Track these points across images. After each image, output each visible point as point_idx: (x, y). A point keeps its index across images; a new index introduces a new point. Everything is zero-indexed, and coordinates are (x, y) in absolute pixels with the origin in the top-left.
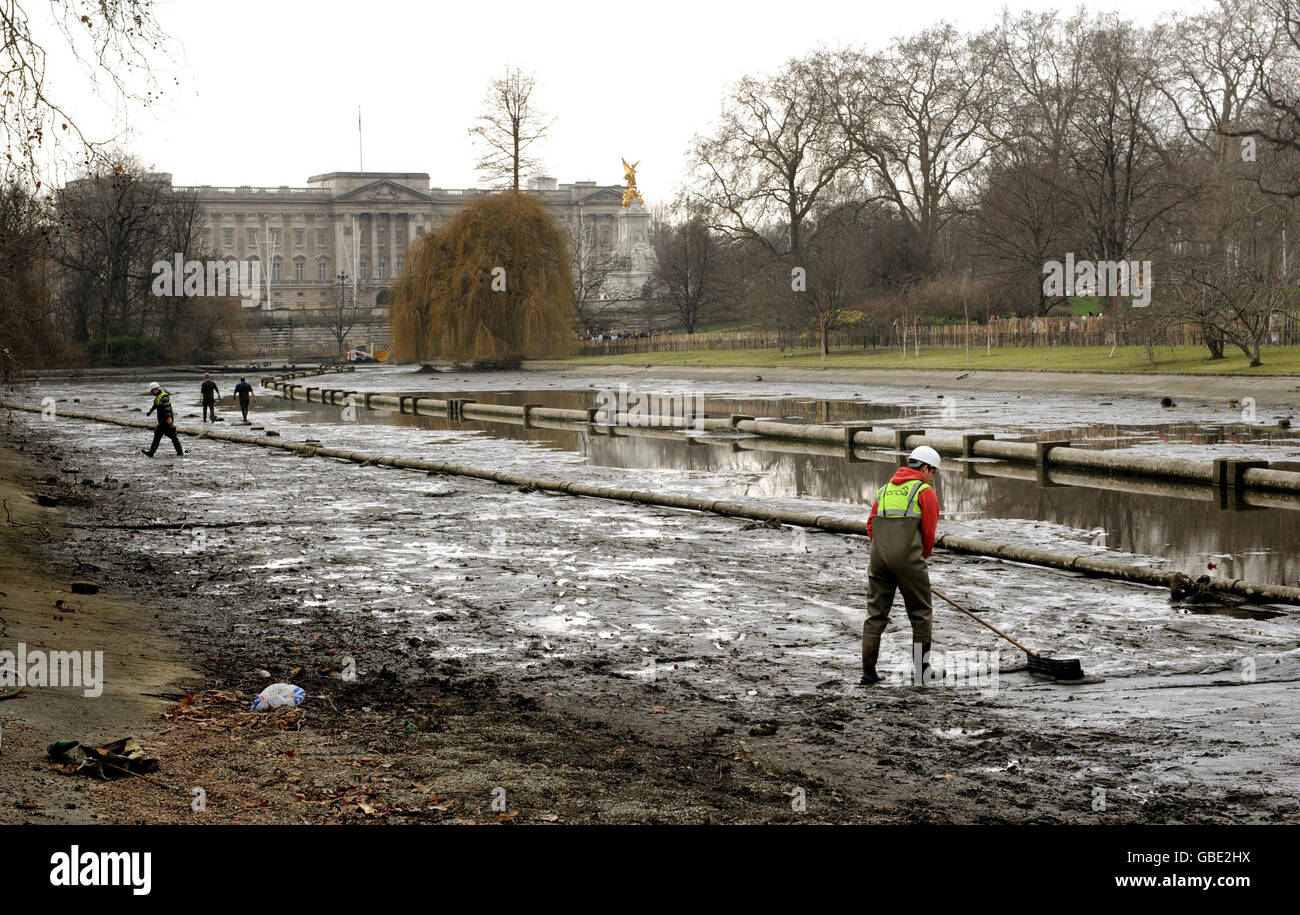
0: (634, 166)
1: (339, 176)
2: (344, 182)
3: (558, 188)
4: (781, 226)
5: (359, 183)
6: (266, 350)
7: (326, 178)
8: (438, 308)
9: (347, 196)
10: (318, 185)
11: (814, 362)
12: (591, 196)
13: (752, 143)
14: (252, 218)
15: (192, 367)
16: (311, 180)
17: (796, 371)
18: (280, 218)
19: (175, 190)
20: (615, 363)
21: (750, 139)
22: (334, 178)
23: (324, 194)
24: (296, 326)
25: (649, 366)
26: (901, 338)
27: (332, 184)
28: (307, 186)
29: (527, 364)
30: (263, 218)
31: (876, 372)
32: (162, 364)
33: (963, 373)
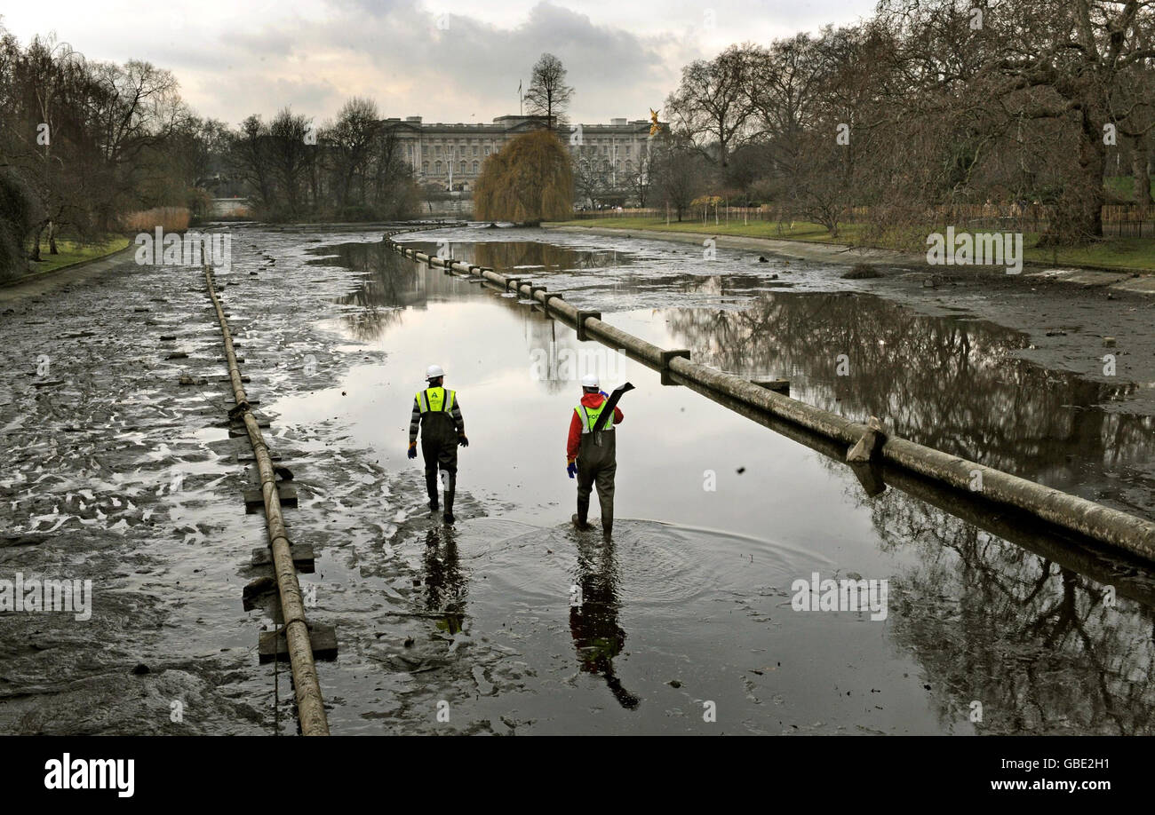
0: (657, 113)
1: (509, 118)
2: (511, 121)
3: (627, 124)
4: (713, 145)
5: (519, 122)
6: (447, 212)
7: (502, 119)
8: (497, 194)
9: (512, 129)
10: (498, 123)
11: (663, 227)
12: (644, 128)
13: (700, 101)
14: (463, 141)
15: (391, 223)
16: (495, 120)
17: (650, 232)
18: (478, 140)
19: (423, 126)
20: (577, 226)
21: (699, 99)
22: (506, 119)
23: (500, 128)
24: (463, 200)
26: (704, 214)
27: (505, 122)
28: (492, 123)
29: (543, 225)
30: (469, 140)
31: (683, 234)
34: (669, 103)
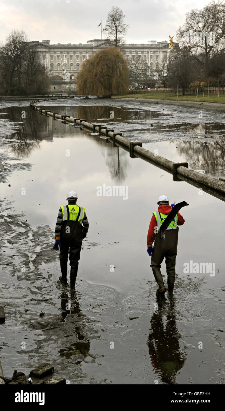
0: (172, 38)
1: (95, 40)
2: (96, 42)
3: (157, 43)
4: (201, 54)
5: (100, 43)
6: (63, 90)
9: (97, 46)
10: (89, 43)
11: (175, 98)
12: (166, 46)
14: (71, 53)
15: (34, 96)
17: (168, 101)
18: (79, 53)
19: (50, 45)
20: (130, 98)
21: (194, 30)
22: (93, 41)
23: (91, 46)
24: (71, 84)
25: (138, 98)
26: (196, 91)
27: (93, 43)
28: (87, 43)
29: (113, 97)
30: (75, 52)
31: (185, 102)
32: (25, 95)
33: (202, 103)
34: (179, 32)
